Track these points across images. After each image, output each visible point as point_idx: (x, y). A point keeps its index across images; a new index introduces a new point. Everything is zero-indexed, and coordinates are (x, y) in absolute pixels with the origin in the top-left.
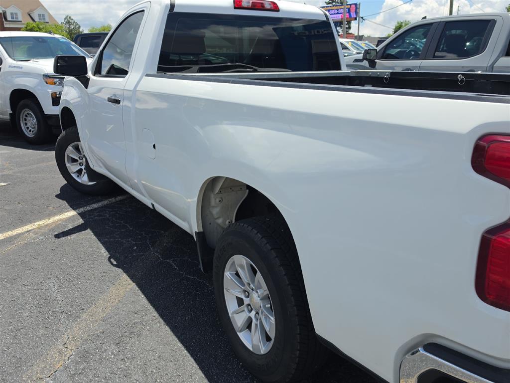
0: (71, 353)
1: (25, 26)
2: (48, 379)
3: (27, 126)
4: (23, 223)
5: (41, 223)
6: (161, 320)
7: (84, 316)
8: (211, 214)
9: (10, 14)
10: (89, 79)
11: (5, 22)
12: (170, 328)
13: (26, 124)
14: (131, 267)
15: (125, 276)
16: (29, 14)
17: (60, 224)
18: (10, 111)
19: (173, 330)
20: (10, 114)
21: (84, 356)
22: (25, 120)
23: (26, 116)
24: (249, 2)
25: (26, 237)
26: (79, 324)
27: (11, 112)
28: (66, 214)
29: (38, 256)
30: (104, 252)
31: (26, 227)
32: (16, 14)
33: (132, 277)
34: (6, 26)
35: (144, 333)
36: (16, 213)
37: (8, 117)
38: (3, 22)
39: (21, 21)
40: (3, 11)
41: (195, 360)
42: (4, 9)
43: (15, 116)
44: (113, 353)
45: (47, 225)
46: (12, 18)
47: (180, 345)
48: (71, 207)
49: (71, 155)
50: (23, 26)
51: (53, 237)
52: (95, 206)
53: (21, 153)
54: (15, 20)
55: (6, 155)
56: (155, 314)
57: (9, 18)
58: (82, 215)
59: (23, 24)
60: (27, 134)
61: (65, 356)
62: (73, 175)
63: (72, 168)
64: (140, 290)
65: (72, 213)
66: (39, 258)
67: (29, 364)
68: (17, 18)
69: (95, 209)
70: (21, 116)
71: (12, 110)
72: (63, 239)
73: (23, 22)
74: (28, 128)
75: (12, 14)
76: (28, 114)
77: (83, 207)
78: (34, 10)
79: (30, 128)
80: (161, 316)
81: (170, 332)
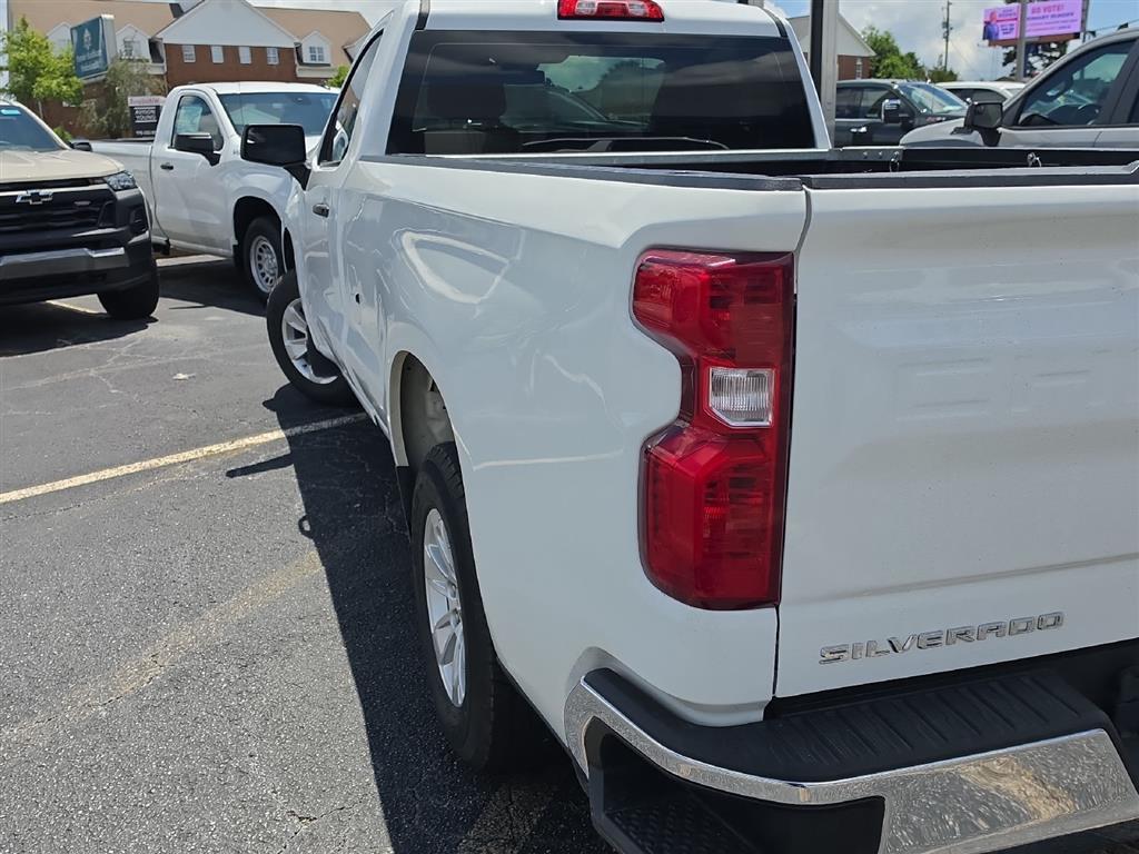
0: (156, 672)
1: (336, 74)
2: (100, 708)
3: (262, 271)
4: (185, 447)
5: (215, 448)
6: (339, 635)
7: (209, 614)
8: (430, 431)
9: (308, 50)
10: (310, 171)
11: (298, 67)
12: (348, 651)
13: (260, 266)
14: (332, 537)
15: (314, 554)
16: (345, 50)
17: (247, 452)
18: (234, 242)
19: (351, 657)
20: (234, 246)
21: (176, 680)
22: (260, 258)
23: (261, 250)
24: (593, 4)
25: (179, 471)
26: (193, 625)
27: (236, 243)
28: (265, 435)
29: (182, 504)
30: (299, 509)
31: (187, 454)
32: (321, 50)
33: (323, 556)
34: (300, 75)
35: (299, 653)
36: (181, 428)
37: (231, 252)
38: (295, 66)
39: (329, 65)
40: (296, 44)
41: (365, 710)
42: (297, 41)
43: (241, 253)
44: (228, 681)
45: (222, 453)
46: (313, 58)
47: (351, 681)
48: (281, 424)
49: (293, 324)
50: (333, 75)
51: (224, 474)
52: (325, 424)
53: (243, 322)
54: (318, 62)
55: (215, 325)
56: (335, 625)
57: (306, 58)
58: (291, 440)
59: (333, 70)
60: (260, 286)
61: (147, 675)
62: (296, 363)
63: (296, 350)
64: (329, 580)
65: (279, 434)
66: (183, 508)
67: (82, 680)
68: (321, 58)
69: (322, 431)
70: (252, 250)
71: (237, 237)
72: (239, 479)
73: (332, 66)
74: (263, 275)
75: (312, 49)
76: (264, 246)
77: (302, 425)
78: (354, 41)
79: (267, 275)
80: (343, 629)
81: (345, 659)
